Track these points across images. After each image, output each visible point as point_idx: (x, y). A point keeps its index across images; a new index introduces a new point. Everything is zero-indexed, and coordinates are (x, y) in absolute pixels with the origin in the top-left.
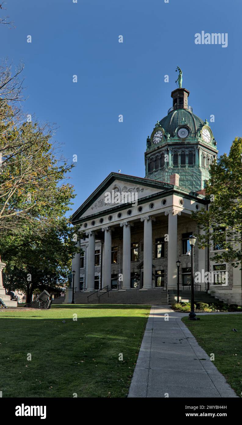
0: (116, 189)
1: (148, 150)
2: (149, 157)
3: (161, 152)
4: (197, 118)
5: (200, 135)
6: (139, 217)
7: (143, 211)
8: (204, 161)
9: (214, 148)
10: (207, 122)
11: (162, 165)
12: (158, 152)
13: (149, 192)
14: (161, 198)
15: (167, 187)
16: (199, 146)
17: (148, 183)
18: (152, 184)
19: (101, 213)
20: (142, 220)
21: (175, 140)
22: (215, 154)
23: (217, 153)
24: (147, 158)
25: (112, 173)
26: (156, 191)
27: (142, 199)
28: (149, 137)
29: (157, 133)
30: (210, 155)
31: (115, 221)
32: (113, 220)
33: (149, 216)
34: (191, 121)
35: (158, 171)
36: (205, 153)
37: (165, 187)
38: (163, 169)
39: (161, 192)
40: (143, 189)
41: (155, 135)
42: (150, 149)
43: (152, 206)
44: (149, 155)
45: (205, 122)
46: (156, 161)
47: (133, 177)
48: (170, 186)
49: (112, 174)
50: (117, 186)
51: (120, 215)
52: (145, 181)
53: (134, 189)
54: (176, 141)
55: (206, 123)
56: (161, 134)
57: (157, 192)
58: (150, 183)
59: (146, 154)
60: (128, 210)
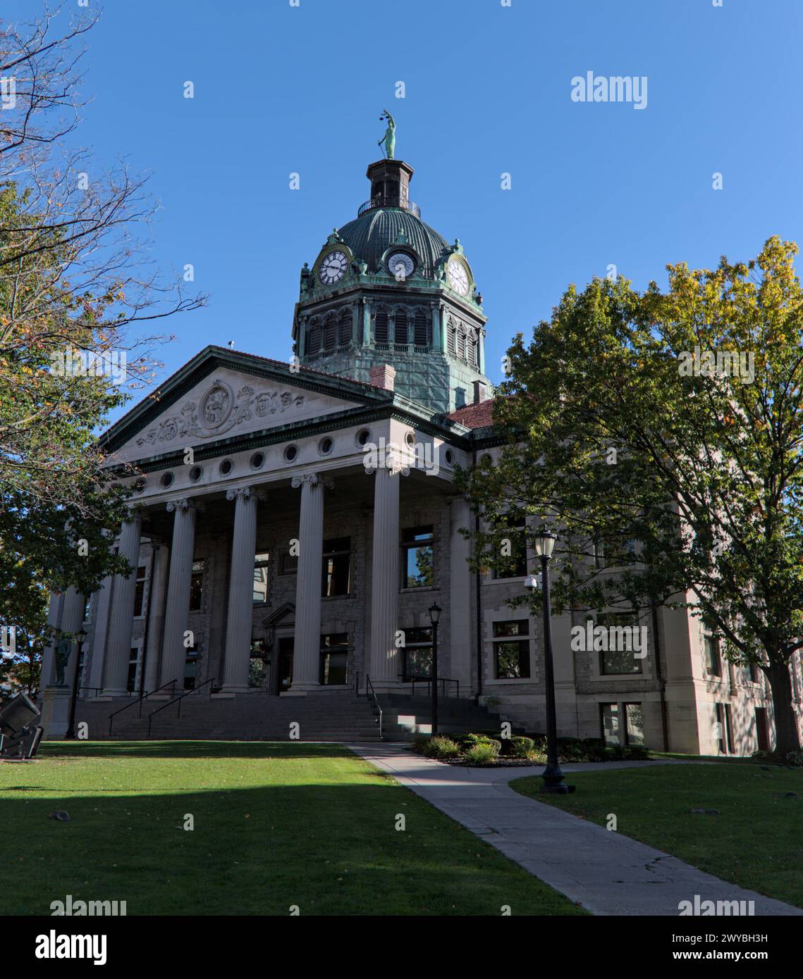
0: (220, 393)
1: (307, 298)
2: (308, 317)
3: (344, 307)
4: (434, 235)
5: (444, 274)
6: (285, 475)
7: (300, 459)
8: (453, 338)
9: (477, 310)
10: (459, 246)
11: (345, 340)
12: (334, 306)
13: (318, 407)
14: (354, 424)
15: (372, 396)
16: (442, 302)
17: (317, 382)
18: (331, 385)
19: (168, 456)
20: (294, 484)
21: (380, 279)
22: (478, 325)
23: (483, 323)
24: (302, 317)
25: (210, 346)
26: (340, 406)
27: (300, 425)
28: (306, 265)
29: (331, 258)
30: (468, 327)
31: (211, 484)
32: (204, 479)
33: (318, 474)
34: (421, 240)
35: (332, 353)
36: (457, 319)
37: (366, 395)
38: (347, 349)
39: (355, 409)
40: (302, 398)
41: (327, 263)
42: (311, 295)
43: (327, 445)
44: (309, 311)
45: (454, 244)
46: (326, 327)
47: (275, 362)
48: (382, 396)
49: (211, 351)
50: (222, 384)
51: (226, 467)
52: (308, 377)
53: (275, 395)
54: (383, 283)
55: (457, 248)
56: (344, 262)
57: (341, 408)
58: (324, 384)
59: (300, 308)
60: (252, 452)
